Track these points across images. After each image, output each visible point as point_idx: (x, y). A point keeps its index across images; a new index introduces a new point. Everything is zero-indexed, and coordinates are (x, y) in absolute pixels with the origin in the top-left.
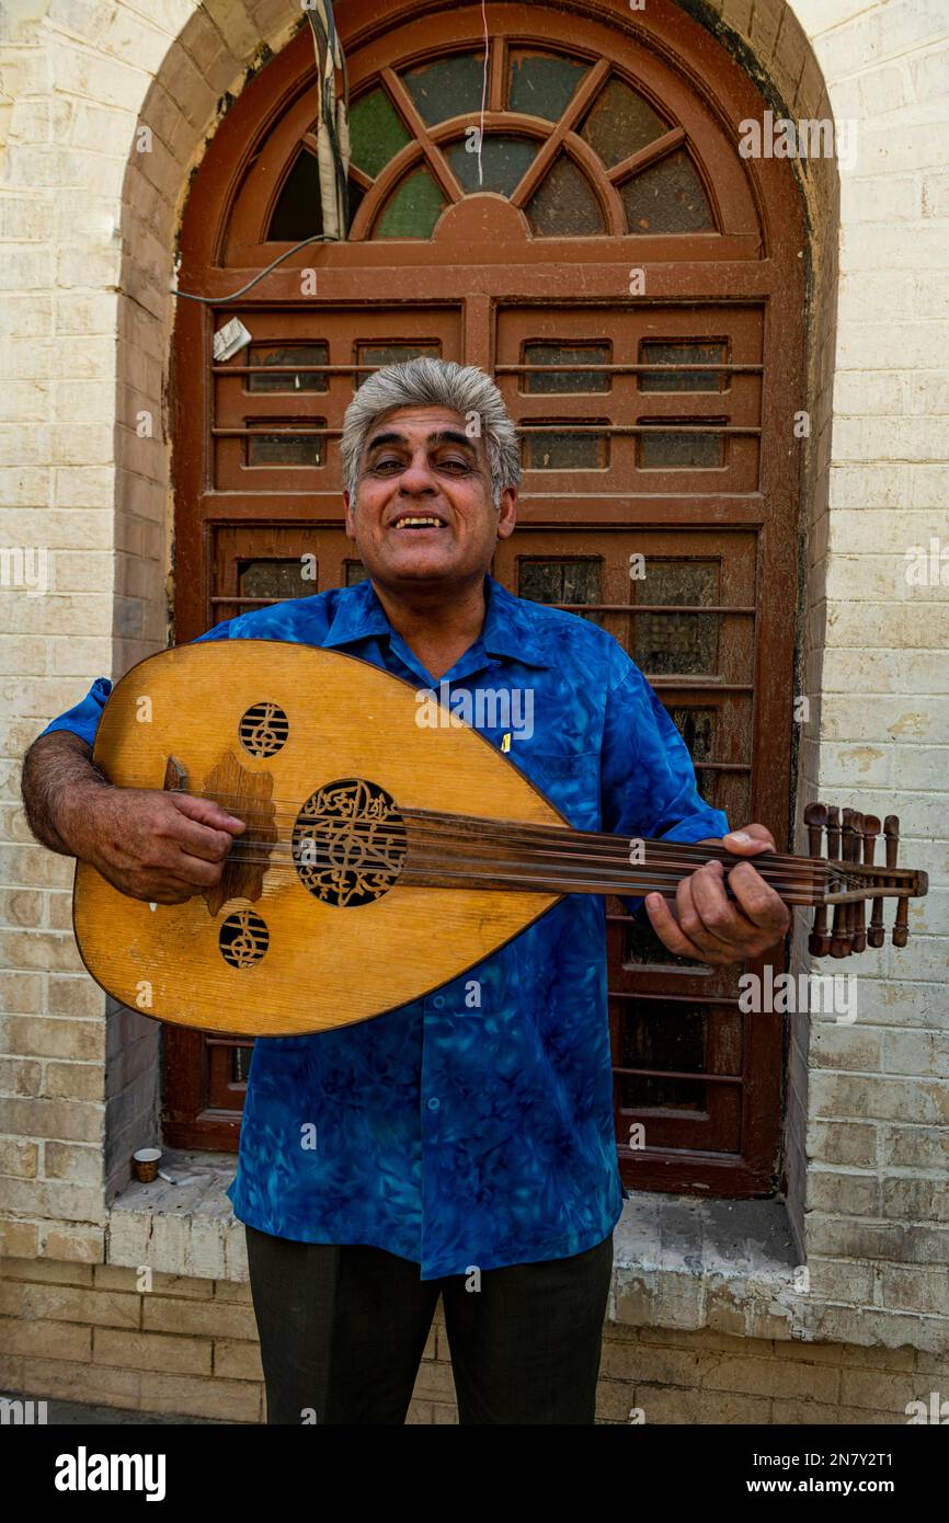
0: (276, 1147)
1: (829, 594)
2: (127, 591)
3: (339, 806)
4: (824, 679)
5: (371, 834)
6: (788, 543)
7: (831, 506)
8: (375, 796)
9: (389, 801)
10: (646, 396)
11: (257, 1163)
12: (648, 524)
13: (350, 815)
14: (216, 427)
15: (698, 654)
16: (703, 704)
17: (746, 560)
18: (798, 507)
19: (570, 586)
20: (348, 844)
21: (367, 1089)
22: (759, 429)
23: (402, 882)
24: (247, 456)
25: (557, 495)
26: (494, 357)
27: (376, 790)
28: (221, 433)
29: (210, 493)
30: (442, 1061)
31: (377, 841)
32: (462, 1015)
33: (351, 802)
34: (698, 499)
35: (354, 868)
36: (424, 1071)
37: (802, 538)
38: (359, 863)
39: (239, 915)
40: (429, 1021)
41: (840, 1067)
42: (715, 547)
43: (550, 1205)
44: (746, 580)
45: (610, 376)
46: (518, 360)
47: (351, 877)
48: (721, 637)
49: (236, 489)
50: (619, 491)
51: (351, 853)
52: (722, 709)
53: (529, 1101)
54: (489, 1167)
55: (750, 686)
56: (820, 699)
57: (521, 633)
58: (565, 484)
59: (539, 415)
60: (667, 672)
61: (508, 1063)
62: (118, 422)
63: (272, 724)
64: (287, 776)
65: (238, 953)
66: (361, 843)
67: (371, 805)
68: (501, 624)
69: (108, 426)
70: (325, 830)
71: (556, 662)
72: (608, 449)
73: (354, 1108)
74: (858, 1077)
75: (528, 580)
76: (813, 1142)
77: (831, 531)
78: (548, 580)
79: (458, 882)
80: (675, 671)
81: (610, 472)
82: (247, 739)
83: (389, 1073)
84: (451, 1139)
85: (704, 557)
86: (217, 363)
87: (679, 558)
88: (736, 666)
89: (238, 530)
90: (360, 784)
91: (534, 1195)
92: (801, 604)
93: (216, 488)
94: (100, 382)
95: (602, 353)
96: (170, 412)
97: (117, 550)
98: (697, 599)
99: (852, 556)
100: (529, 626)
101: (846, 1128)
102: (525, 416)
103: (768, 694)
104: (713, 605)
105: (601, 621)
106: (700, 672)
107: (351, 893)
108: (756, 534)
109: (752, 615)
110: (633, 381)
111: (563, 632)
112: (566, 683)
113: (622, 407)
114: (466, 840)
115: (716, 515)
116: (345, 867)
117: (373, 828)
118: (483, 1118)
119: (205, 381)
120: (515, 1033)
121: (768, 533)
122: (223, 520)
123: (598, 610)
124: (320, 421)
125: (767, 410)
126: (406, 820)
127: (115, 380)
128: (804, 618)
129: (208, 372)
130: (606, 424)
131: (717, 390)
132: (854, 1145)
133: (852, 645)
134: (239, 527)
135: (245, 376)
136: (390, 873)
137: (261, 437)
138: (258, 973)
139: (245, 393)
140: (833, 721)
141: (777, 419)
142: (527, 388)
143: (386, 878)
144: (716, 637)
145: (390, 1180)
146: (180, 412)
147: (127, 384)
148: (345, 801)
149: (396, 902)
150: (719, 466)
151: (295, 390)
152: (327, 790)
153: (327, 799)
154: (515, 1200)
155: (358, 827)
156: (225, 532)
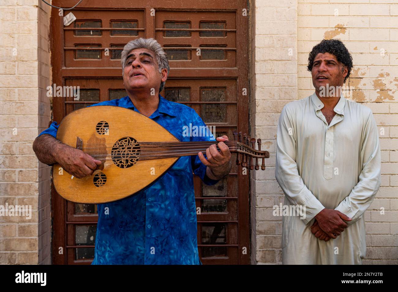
0: (106, 246)
1: (256, 98)
2: (41, 100)
3: (123, 144)
4: (256, 122)
5: (131, 150)
6: (245, 83)
7: (256, 73)
8: (132, 140)
9: (135, 141)
10: (202, 38)
11: (101, 251)
12: (204, 77)
13: (126, 146)
14: (65, 47)
15: (220, 116)
16: (222, 131)
17: (233, 87)
18: (248, 72)
19: (180, 96)
20: (126, 153)
21: (131, 225)
22: (236, 48)
23: (140, 160)
24: (75, 56)
25: (176, 68)
26: (155, 26)
27: (132, 139)
28: (67, 49)
29: (64, 68)
30: (151, 215)
31: (133, 151)
32: (156, 203)
33: (126, 143)
34: (218, 69)
35: (128, 158)
36: (146, 217)
37: (249, 81)
38: (128, 157)
39: (98, 174)
40: (147, 204)
41: (265, 234)
42: (224, 84)
43: (179, 255)
44: (234, 93)
45: (191, 32)
46: (162, 27)
47: (127, 161)
48: (227, 111)
49: (72, 67)
50: (195, 67)
51: (127, 155)
52: (228, 133)
53: (173, 226)
54: (164, 244)
55: (236, 125)
56: (255, 128)
57: (169, 108)
58: (178, 65)
59: (170, 44)
60: (211, 122)
61: (168, 216)
62: (38, 47)
63: (104, 126)
64: (109, 138)
65: (98, 183)
66: (129, 152)
67: (131, 143)
68: (163, 106)
69: (35, 49)
70: (120, 150)
71: (178, 115)
72: (191, 54)
73: (128, 231)
74: (270, 236)
75: (167, 94)
76: (258, 257)
77: (256, 80)
78: (174, 94)
79: (154, 158)
80: (213, 122)
81: (192, 61)
82: (98, 130)
83: (138, 219)
84: (154, 236)
85: (221, 87)
86: (65, 26)
87: (213, 87)
88: (232, 119)
89: (73, 80)
90: (128, 138)
91: (175, 252)
92: (250, 100)
93: (65, 66)
94: (33, 35)
95: (188, 25)
96: (50, 42)
97: (39, 88)
98: (219, 99)
99: (262, 87)
100: (171, 107)
101: (267, 252)
102: (165, 44)
103: (241, 127)
104: (224, 101)
105: (191, 106)
106: (221, 122)
107: (127, 165)
108: (236, 79)
109: (236, 104)
110: (198, 33)
111: (180, 108)
112: (181, 120)
113: (194, 41)
114: (155, 147)
115: (224, 74)
116: (125, 159)
117: (132, 148)
118: (162, 230)
119: (62, 33)
120: (169, 208)
121: (240, 80)
122: (69, 77)
123: (189, 104)
124: (100, 45)
125: (238, 43)
126: (140, 145)
127: (37, 34)
128: (251, 105)
129: (63, 30)
130: (190, 47)
131: (223, 36)
132: (269, 256)
133: (263, 112)
134: (74, 79)
135: (74, 31)
136: (137, 158)
137: (80, 50)
138: (104, 187)
139: (74, 36)
140: (259, 134)
141: (241, 46)
142: (165, 35)
143: (136, 160)
144: (225, 111)
145: (139, 247)
146: (53, 42)
147: (40, 35)
148: (125, 142)
149: (139, 165)
150: (224, 59)
151: (90, 35)
152: (120, 141)
153: (120, 143)
154: (170, 253)
155: (128, 148)
156: (69, 80)
